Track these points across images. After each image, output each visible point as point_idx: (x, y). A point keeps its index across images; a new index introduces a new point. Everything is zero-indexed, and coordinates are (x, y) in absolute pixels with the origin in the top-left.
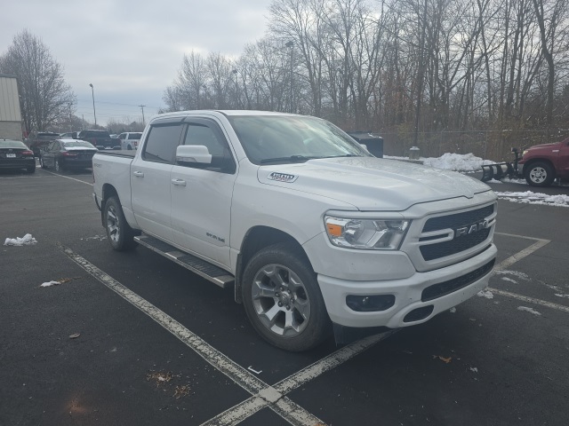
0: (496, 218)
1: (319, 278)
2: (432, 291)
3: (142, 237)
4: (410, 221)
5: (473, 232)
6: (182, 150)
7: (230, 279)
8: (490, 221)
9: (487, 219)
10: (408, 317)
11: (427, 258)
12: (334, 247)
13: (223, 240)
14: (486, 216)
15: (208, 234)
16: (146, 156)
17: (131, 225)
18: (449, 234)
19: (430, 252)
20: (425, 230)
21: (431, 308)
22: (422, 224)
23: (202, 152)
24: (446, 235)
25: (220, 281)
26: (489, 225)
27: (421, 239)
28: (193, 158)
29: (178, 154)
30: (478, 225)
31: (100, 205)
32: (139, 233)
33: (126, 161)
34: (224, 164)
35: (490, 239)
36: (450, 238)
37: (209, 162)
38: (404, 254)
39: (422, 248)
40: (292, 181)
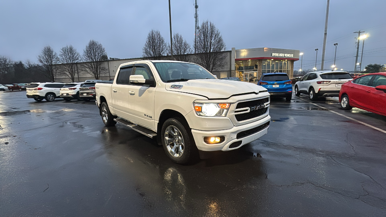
0: (270, 104)
1: (192, 130)
2: (241, 134)
3: (117, 119)
4: (230, 104)
5: (259, 109)
6: (132, 78)
7: (155, 135)
8: (266, 105)
9: (265, 104)
10: (231, 146)
11: (239, 120)
12: (198, 116)
13: (151, 117)
14: (265, 103)
16: (118, 82)
17: (113, 114)
18: (248, 110)
19: (240, 118)
20: (237, 108)
21: (241, 142)
22: (235, 105)
23: (141, 78)
24: (247, 110)
25: (151, 136)
26: (266, 107)
27: (236, 112)
28: (137, 81)
29: (130, 79)
30: (261, 106)
31: (99, 106)
32: (116, 117)
33: (110, 85)
34: (151, 83)
35: (268, 112)
36: (249, 111)
37: (144, 82)
38: (229, 118)
39: (236, 115)
40: (180, 88)
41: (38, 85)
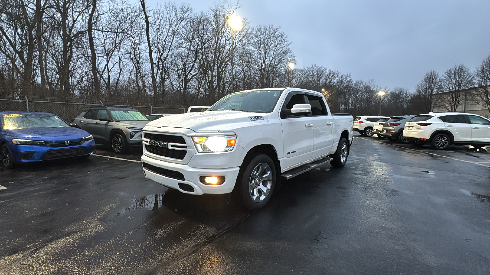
41: (361, 118)
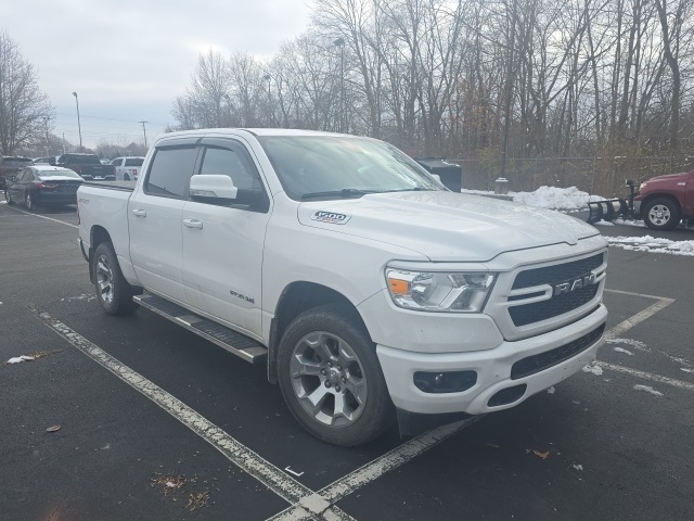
0: (606, 270)
1: (379, 350)
2: (524, 366)
3: (144, 297)
4: (496, 274)
5: (577, 289)
6: (197, 181)
7: (261, 352)
8: (598, 276)
9: (595, 272)
10: (493, 401)
11: (518, 322)
12: (399, 309)
13: (252, 301)
14: (594, 268)
15: (232, 293)
16: (149, 188)
17: (129, 281)
18: (546, 291)
19: (522, 315)
20: (515, 287)
21: (523, 387)
22: (511, 278)
23: (225, 185)
24: (543, 293)
25: (248, 355)
26: (597, 280)
27: (510, 299)
28: (213, 192)
29: (192, 187)
30: (583, 279)
31: (87, 254)
32: (139, 290)
33: (124, 195)
34: (254, 200)
35: (598, 298)
36: (547, 296)
37: (234, 196)
38: (488, 318)
39: (511, 309)
40: (343, 222)
